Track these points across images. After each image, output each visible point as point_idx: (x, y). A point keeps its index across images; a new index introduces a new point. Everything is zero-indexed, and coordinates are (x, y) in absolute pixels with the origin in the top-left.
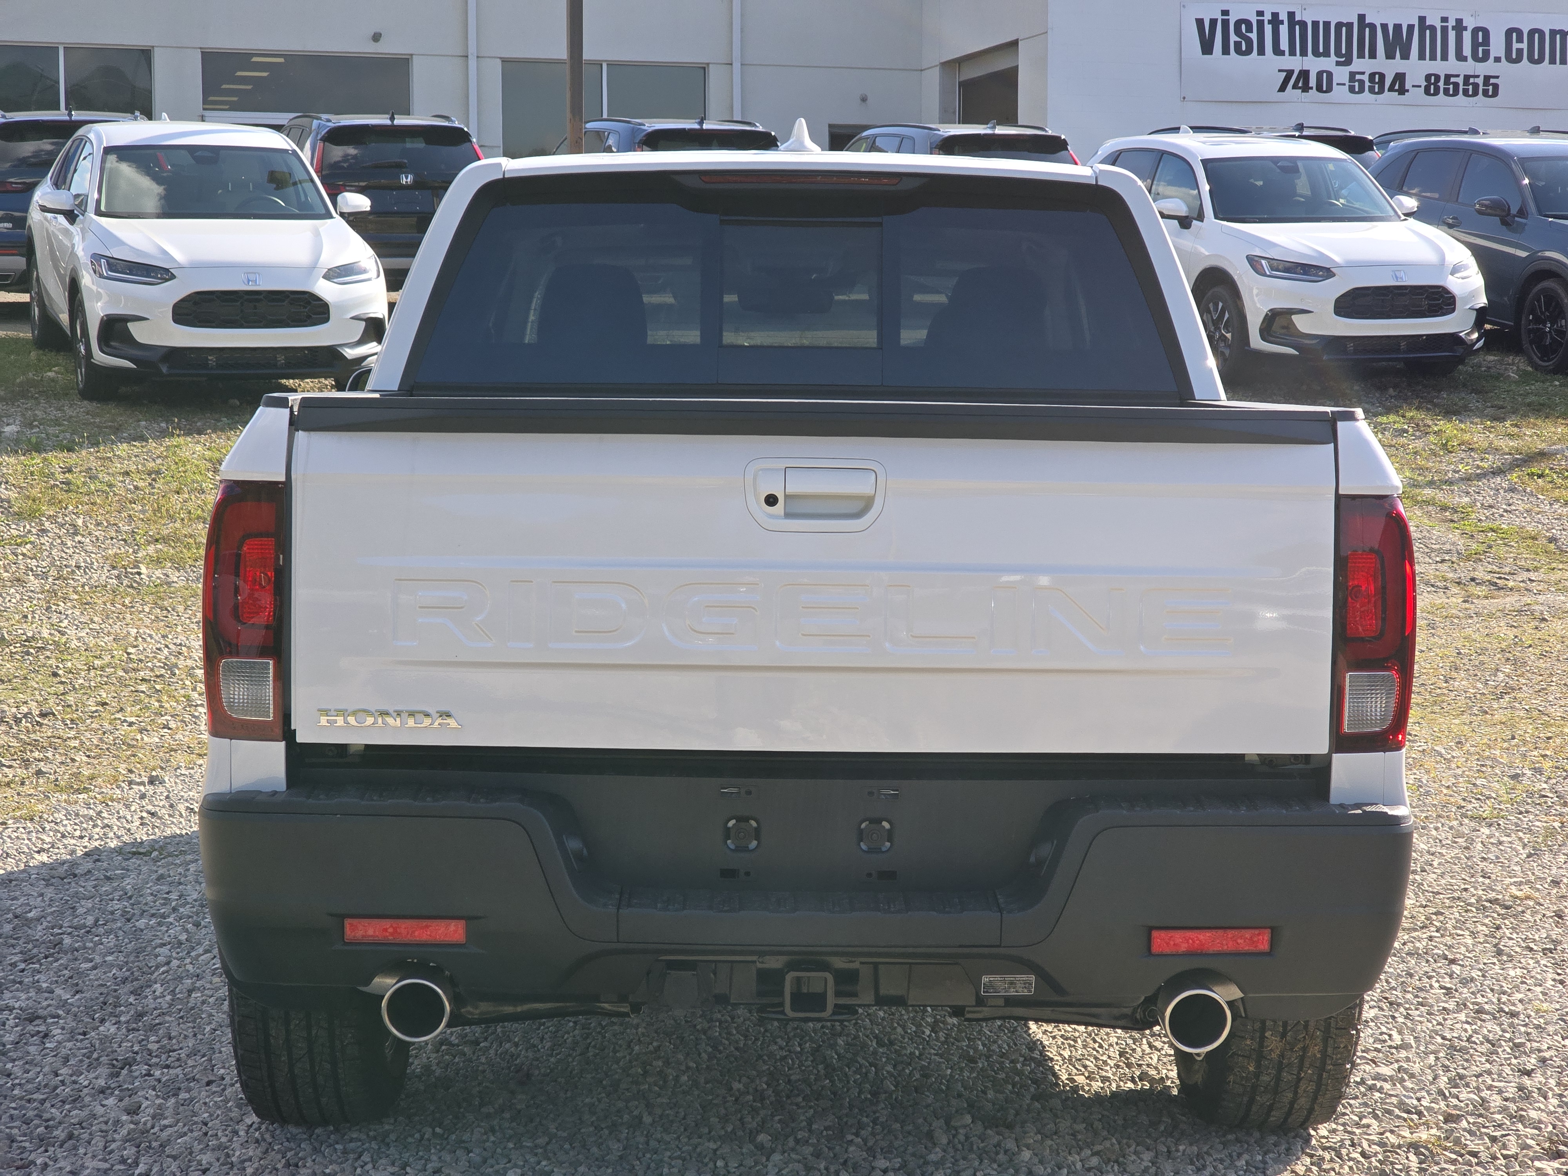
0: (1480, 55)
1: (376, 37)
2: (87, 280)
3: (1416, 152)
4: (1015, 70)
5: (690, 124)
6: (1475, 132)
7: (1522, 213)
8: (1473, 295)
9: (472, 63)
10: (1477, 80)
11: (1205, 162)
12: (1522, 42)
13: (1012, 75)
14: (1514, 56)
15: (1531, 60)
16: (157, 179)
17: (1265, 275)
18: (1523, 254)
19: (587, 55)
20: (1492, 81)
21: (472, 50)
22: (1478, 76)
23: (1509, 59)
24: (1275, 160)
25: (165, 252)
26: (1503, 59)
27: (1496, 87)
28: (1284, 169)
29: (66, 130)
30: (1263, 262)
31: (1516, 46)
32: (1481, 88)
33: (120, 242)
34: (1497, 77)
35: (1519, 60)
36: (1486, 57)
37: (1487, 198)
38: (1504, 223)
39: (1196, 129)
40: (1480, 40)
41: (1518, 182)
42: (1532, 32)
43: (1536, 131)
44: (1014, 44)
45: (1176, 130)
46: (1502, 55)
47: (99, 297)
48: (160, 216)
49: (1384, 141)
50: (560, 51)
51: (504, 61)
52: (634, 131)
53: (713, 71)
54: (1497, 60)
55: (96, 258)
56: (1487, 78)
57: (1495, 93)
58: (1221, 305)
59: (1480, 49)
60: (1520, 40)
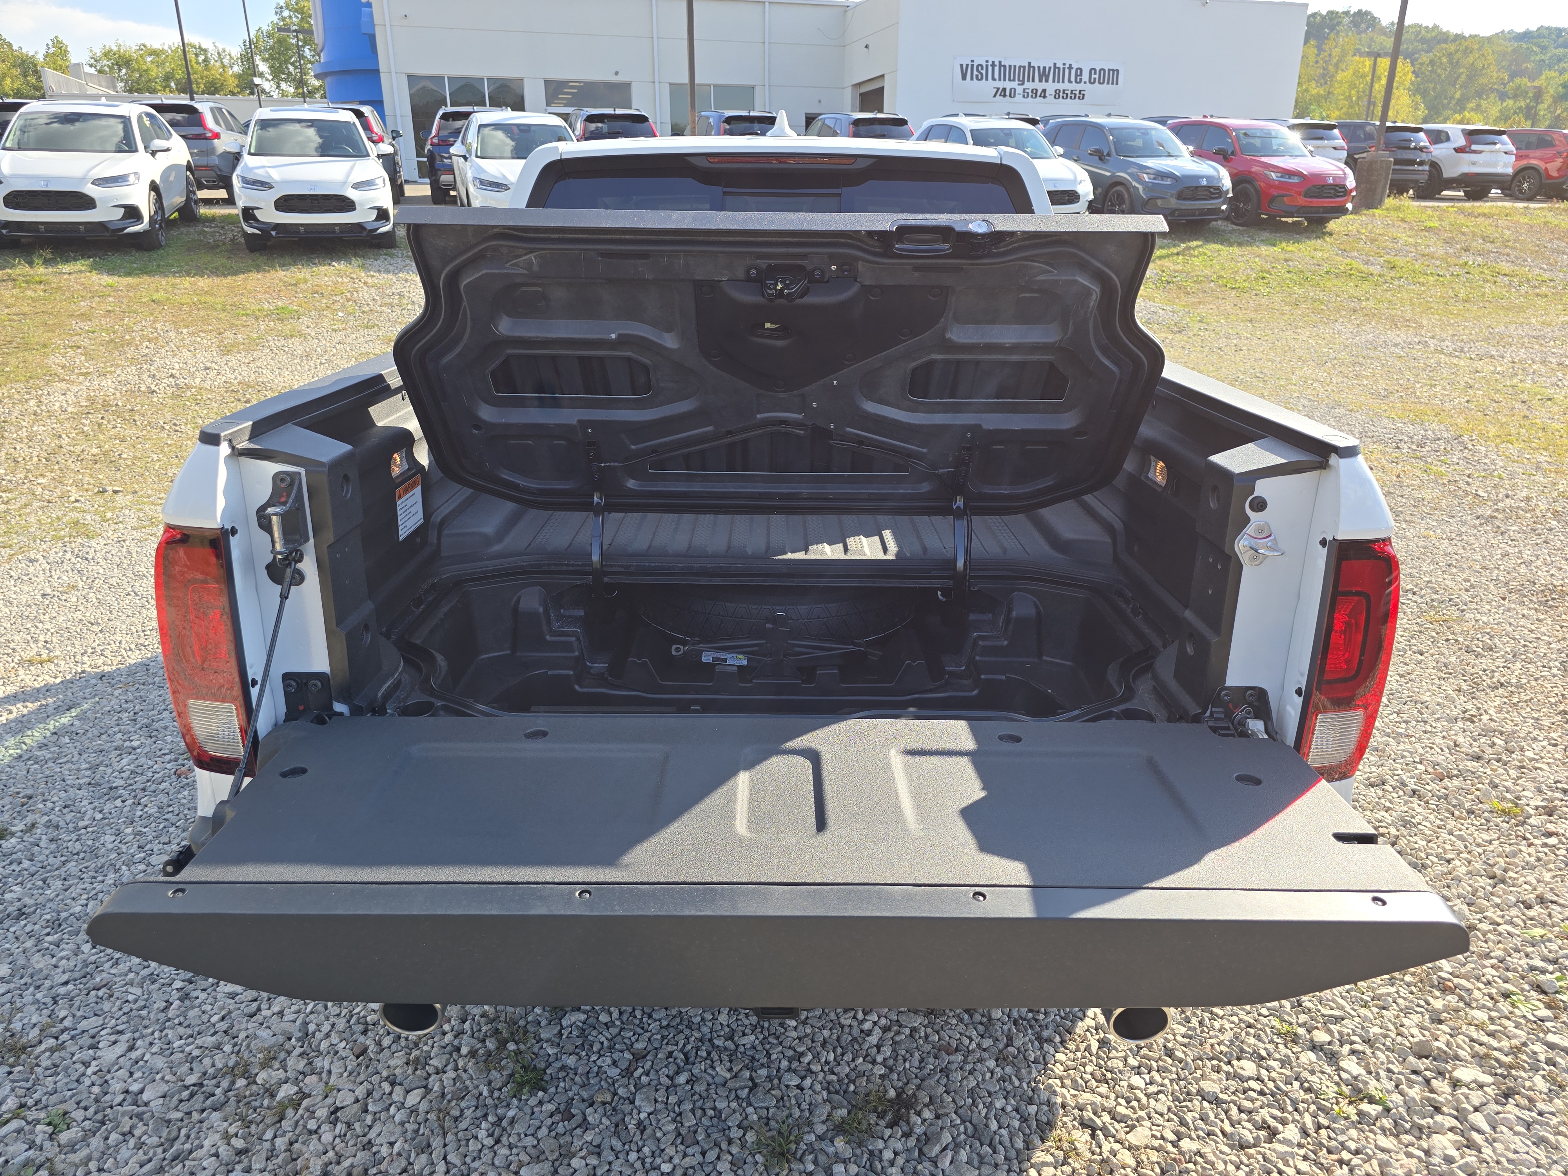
1: (617, 73)
2: (472, 189)
3: (1062, 126)
4: (882, 89)
5: (744, 113)
6: (1087, 116)
7: (1109, 154)
8: (1087, 194)
9: (657, 84)
11: (972, 131)
13: (881, 90)
16: (513, 140)
18: (1108, 174)
19: (697, 82)
21: (657, 80)
24: (1002, 130)
25: (504, 177)
28: (1006, 134)
29: (466, 115)
33: (484, 171)
37: (1093, 148)
38: (1100, 159)
39: (966, 115)
41: (1107, 139)
43: (1109, 115)
44: (883, 76)
45: (957, 115)
47: (477, 198)
48: (513, 158)
49: (1046, 121)
50: (686, 80)
51: (670, 84)
52: (720, 117)
53: (757, 89)
55: (475, 178)
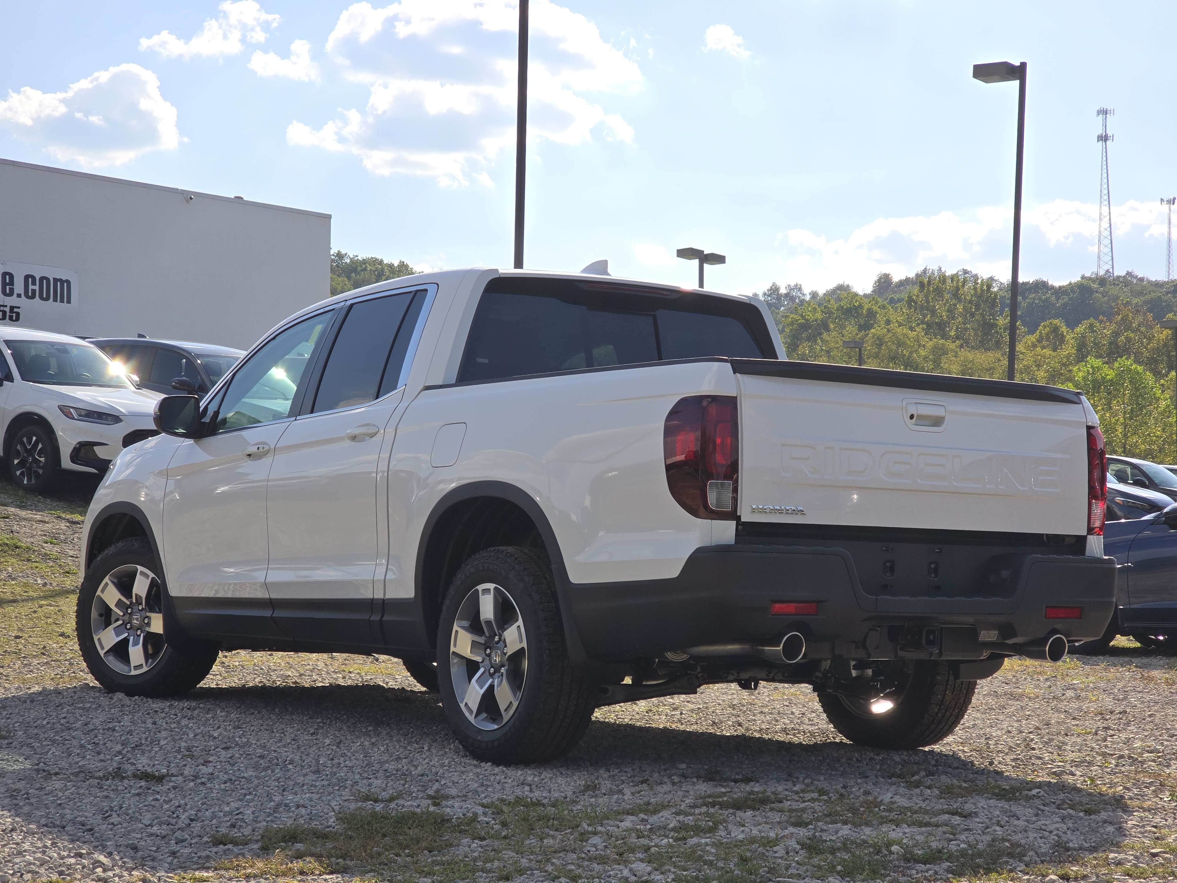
0: (8, 292)
10: (5, 309)
12: (35, 285)
14: (30, 294)
15: (41, 297)
17: (73, 418)
20: (15, 310)
22: (6, 306)
23: (27, 296)
24: (52, 344)
26: (23, 295)
27: (18, 314)
28: (59, 351)
30: (72, 410)
31: (31, 287)
32: (8, 314)
34: (19, 308)
35: (33, 297)
36: (11, 294)
40: (8, 281)
42: (42, 279)
46: (22, 292)
54: (19, 296)
56: (12, 308)
57: (17, 319)
58: (34, 438)
59: (8, 287)
60: (34, 283)
